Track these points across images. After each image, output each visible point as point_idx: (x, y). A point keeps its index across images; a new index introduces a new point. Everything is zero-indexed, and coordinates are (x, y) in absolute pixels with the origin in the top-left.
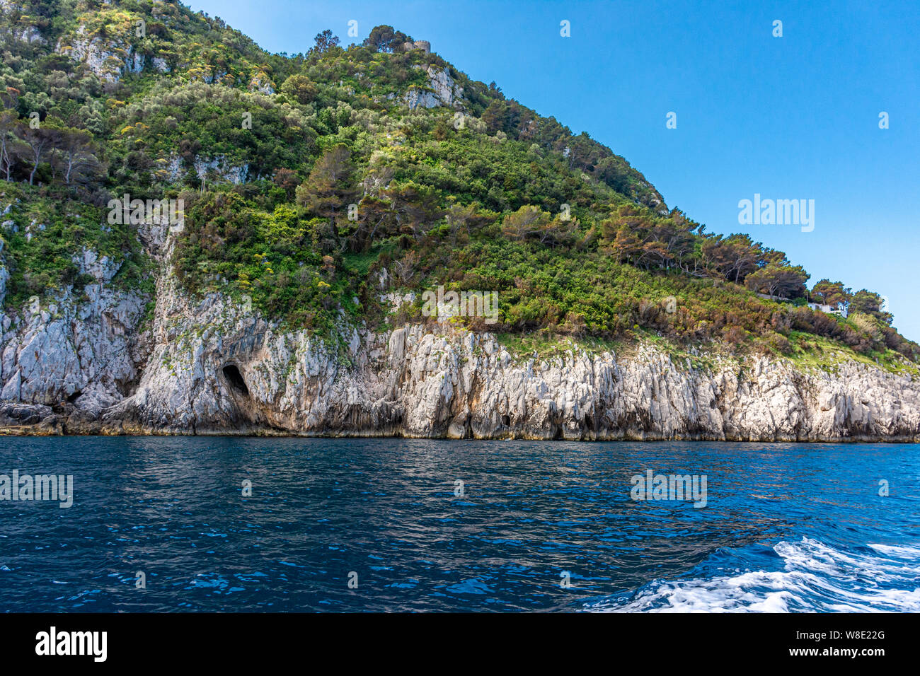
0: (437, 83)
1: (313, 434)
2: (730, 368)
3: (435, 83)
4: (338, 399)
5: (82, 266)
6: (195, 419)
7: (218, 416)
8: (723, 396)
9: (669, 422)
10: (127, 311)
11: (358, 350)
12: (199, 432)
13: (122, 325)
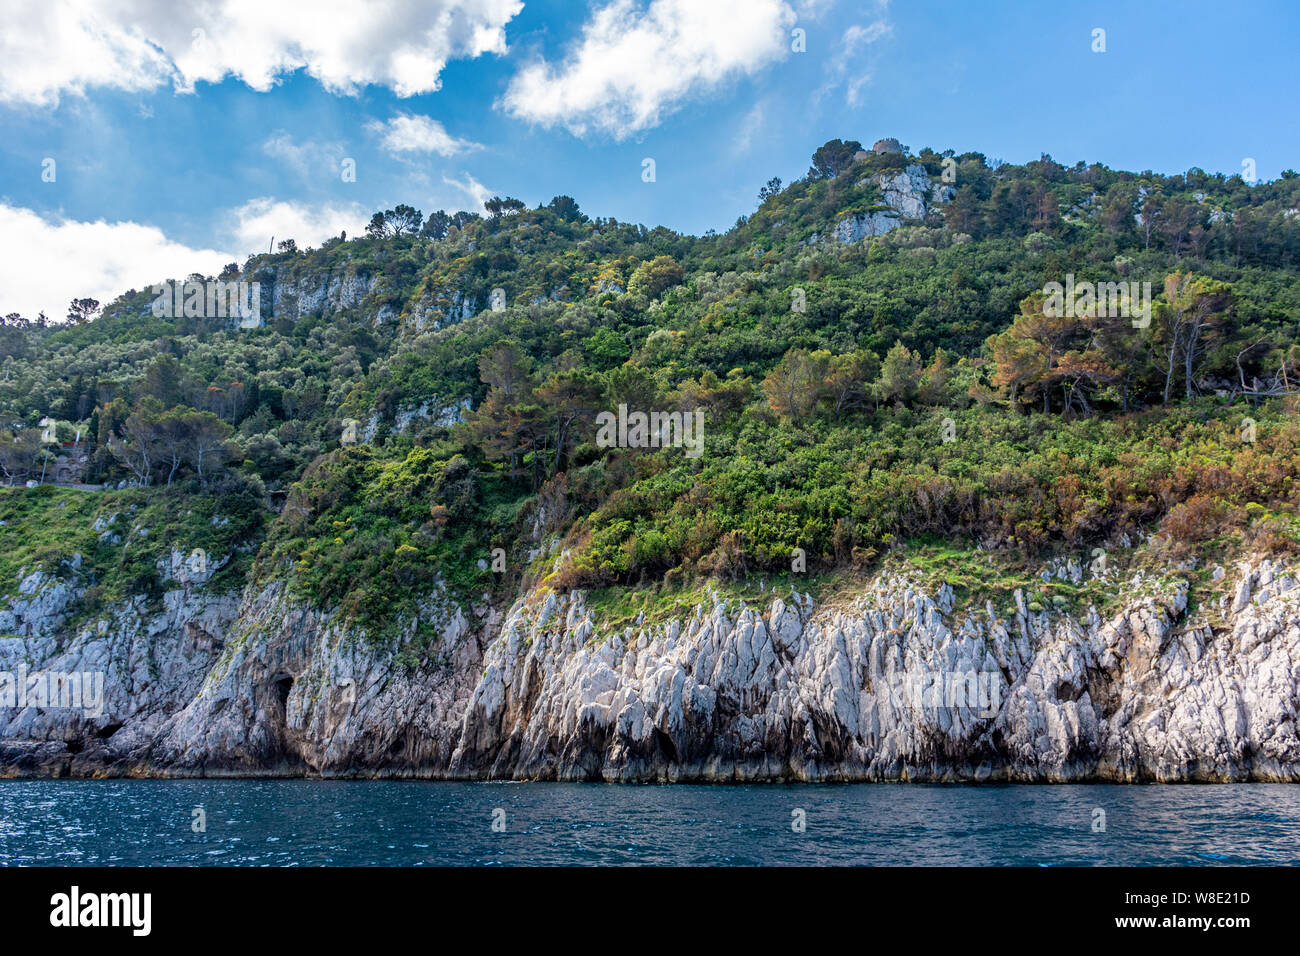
0: (894, 194)
1: (331, 774)
2: (1148, 600)
3: (891, 197)
4: (379, 719)
5: (168, 570)
6: (206, 755)
7: (240, 751)
8: (1121, 671)
9: (892, 741)
10: (220, 618)
11: (459, 641)
12: (209, 773)
13: (211, 636)
